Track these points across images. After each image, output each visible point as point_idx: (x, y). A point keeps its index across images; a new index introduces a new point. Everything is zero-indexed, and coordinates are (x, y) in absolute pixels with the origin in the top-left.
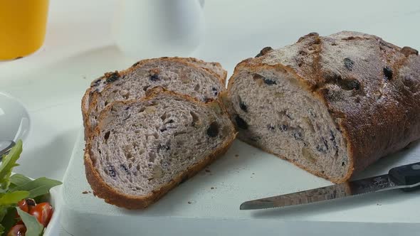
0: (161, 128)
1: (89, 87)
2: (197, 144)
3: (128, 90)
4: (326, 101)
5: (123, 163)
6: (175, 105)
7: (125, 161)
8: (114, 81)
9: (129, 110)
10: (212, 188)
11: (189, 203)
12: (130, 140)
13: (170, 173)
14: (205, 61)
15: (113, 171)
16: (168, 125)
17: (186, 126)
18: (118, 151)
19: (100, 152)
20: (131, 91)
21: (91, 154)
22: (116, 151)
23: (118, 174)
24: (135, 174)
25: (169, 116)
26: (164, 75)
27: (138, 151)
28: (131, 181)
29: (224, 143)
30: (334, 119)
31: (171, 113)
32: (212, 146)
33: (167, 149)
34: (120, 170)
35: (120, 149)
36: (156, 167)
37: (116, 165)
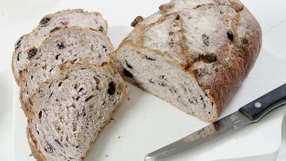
0: (76, 97)
1: (14, 50)
2: (103, 104)
3: (45, 61)
4: (196, 78)
5: (56, 138)
6: (82, 74)
7: (58, 136)
8: (34, 56)
9: (51, 88)
10: (119, 137)
11: (107, 156)
12: (56, 114)
13: (90, 136)
14: (89, 11)
15: (51, 148)
16: (81, 93)
17: (93, 90)
18: (51, 127)
19: (38, 133)
20: (47, 62)
21: (32, 136)
22: (49, 128)
23: (55, 150)
24: (66, 145)
25: (79, 84)
26: (68, 43)
27: (64, 123)
28: (65, 153)
29: (121, 98)
30: (203, 91)
31: (80, 82)
32: (113, 103)
33: (84, 115)
34: (55, 145)
35: (52, 125)
36: (79, 133)
37: (52, 142)
